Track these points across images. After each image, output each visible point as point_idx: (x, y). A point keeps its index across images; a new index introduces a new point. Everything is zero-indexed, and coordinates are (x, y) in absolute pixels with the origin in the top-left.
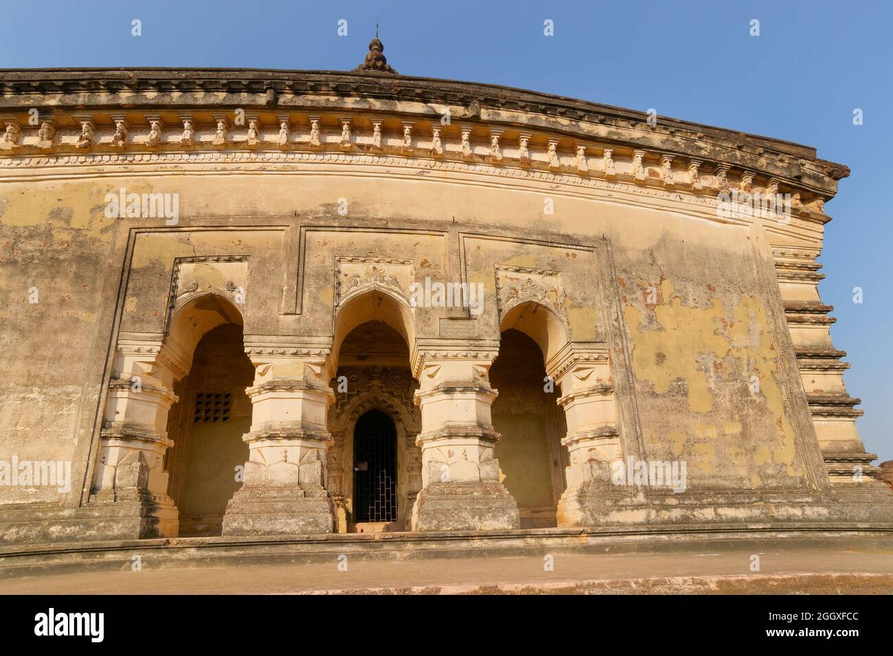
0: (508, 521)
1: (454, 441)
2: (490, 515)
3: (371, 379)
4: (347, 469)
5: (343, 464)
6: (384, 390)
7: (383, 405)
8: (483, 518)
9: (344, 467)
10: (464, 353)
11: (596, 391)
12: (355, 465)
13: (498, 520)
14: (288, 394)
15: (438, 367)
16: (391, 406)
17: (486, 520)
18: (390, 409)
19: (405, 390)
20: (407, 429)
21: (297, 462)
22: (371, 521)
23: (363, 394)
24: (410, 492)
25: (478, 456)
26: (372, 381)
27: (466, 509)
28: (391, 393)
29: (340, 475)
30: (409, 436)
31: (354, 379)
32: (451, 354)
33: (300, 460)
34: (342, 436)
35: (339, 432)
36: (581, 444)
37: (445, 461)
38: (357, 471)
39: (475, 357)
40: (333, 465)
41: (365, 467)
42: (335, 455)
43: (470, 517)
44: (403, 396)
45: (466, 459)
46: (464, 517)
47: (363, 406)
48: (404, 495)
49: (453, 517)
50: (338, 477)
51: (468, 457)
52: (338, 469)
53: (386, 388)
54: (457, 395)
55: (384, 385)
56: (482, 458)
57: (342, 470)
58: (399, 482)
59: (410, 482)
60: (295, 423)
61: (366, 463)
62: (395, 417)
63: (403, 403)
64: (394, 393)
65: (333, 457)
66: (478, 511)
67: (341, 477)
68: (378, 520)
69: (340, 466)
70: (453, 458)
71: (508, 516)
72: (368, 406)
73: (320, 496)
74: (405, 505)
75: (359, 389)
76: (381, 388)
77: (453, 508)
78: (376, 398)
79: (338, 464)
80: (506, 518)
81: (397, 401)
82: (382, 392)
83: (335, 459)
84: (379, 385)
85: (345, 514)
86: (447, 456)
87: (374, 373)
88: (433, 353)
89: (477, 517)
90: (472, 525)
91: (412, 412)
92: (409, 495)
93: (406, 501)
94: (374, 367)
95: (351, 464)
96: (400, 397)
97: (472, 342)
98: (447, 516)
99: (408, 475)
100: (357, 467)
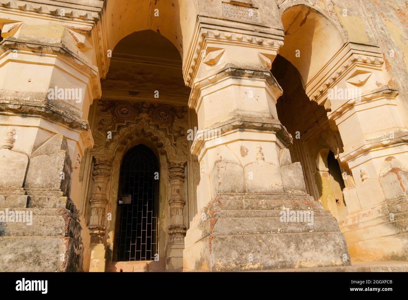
0: (335, 251)
1: (247, 134)
2: (310, 241)
3: (140, 113)
4: (111, 201)
5: (108, 195)
6: (151, 123)
7: (149, 139)
8: (301, 246)
9: (108, 198)
10: (250, 38)
11: (381, 93)
12: (120, 198)
13: (322, 250)
14: (35, 58)
15: (221, 51)
16: (156, 139)
17: (305, 250)
18: (155, 143)
19: (169, 125)
20: (170, 161)
21: (28, 151)
22: (132, 260)
23: (131, 125)
24: (171, 226)
25: (276, 157)
26: (140, 115)
27: (275, 231)
28: (157, 126)
29: (103, 206)
30: (172, 168)
31: (125, 112)
32: (235, 37)
33: (35, 148)
34: (109, 165)
35: (106, 161)
36: (372, 154)
37: (237, 161)
38: (121, 205)
39: (260, 43)
40: (97, 196)
41: (128, 200)
42: (100, 185)
43: (283, 245)
44: (168, 130)
45: (264, 159)
46: (275, 246)
47: (131, 138)
48: (165, 230)
49: (260, 245)
50: (101, 208)
51: (265, 156)
52: (102, 200)
53: (152, 121)
54: (245, 81)
55: (151, 119)
56: (281, 159)
57: (107, 202)
58: (160, 216)
59: (171, 216)
60: (38, 95)
61: (130, 196)
62: (159, 149)
63: (167, 136)
64: (160, 127)
65: (99, 187)
66: (294, 236)
67: (105, 209)
68: (138, 259)
69: (105, 196)
70: (246, 157)
71: (333, 242)
72: (135, 138)
73: (55, 206)
74: (166, 241)
75: (129, 121)
76: (149, 121)
77: (259, 230)
78: (143, 131)
79: (102, 194)
80: (330, 247)
81: (161, 133)
82: (150, 125)
83: (100, 189)
84: (146, 118)
85: (104, 251)
86: (239, 154)
87: (142, 107)
88: (217, 33)
89: (293, 246)
90: (288, 260)
91: (175, 145)
92: (170, 229)
93: (167, 236)
94: (143, 103)
95: (115, 196)
96: (165, 130)
97: (256, 28)
98: (251, 244)
99: (169, 208)
100: (121, 200)
